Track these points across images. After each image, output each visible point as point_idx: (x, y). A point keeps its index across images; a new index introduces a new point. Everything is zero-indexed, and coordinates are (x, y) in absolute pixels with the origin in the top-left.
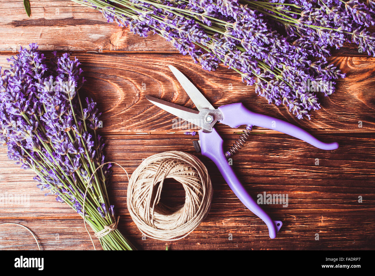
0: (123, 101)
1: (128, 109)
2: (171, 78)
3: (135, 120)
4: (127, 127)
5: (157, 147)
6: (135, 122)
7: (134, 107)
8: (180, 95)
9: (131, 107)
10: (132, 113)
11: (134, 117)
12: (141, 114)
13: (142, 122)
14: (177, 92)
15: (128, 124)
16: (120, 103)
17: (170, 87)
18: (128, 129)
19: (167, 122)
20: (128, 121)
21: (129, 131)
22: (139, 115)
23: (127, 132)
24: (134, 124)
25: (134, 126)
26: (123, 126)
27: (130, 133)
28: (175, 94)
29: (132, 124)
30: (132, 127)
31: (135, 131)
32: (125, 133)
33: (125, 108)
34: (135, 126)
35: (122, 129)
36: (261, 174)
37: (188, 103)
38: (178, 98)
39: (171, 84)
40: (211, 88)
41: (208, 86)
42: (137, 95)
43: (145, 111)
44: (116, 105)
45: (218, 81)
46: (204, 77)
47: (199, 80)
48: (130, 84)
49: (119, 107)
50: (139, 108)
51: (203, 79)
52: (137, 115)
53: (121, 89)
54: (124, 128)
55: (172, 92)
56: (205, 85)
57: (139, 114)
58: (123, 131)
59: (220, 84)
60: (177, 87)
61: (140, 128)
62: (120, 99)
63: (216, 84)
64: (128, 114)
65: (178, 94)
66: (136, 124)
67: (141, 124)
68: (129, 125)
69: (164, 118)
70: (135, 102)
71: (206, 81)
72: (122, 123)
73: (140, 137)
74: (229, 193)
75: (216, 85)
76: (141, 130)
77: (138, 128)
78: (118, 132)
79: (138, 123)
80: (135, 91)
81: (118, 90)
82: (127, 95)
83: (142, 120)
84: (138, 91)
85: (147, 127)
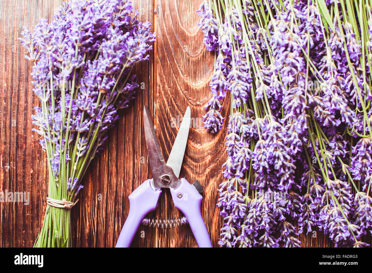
0: (192, 87)
1: (183, 93)
2: (217, 140)
3: (169, 101)
4: (163, 92)
5: (139, 126)
6: (168, 101)
7: (184, 100)
8: (198, 151)
9: (184, 96)
10: (177, 97)
11: (174, 100)
12: (176, 107)
13: (168, 109)
14: (201, 147)
15: (166, 93)
16: (189, 84)
17: (207, 139)
18: (159, 93)
19: (168, 136)
20: (169, 93)
21: (158, 94)
22: (175, 105)
23: (156, 92)
24: (165, 100)
25: (163, 99)
26: (163, 88)
27: (155, 95)
28: (199, 144)
29: (165, 97)
30: (163, 97)
31: (158, 101)
32: (155, 90)
33: (183, 90)
34: (163, 101)
35: (160, 86)
36: (108, 242)
37: (189, 160)
38: (194, 149)
39: (211, 141)
40: (205, 185)
41: (208, 182)
42: (198, 103)
43: (180, 112)
44: (187, 79)
45: (214, 194)
46: (218, 178)
47: (215, 172)
48: (210, 95)
49: (184, 83)
50: (183, 104)
51: (216, 176)
52: (176, 103)
53: (205, 85)
54: (161, 88)
55: (201, 141)
56: (209, 179)
57: (177, 105)
58: (158, 88)
59: (210, 195)
60: (207, 147)
61: (160, 106)
62: (194, 84)
63: (211, 191)
64: (176, 93)
65: (199, 148)
66: (166, 102)
67: (165, 107)
68: (165, 95)
69: (172, 133)
70: (190, 101)
71: (214, 179)
72: (166, 86)
73: (151, 106)
74: (86, 205)
75: (209, 191)
76: (159, 107)
77: (161, 104)
78: (156, 82)
79: (167, 104)
80: (202, 101)
81: (203, 82)
82: (198, 92)
83: (170, 109)
84: (202, 104)
85: (162, 114)
